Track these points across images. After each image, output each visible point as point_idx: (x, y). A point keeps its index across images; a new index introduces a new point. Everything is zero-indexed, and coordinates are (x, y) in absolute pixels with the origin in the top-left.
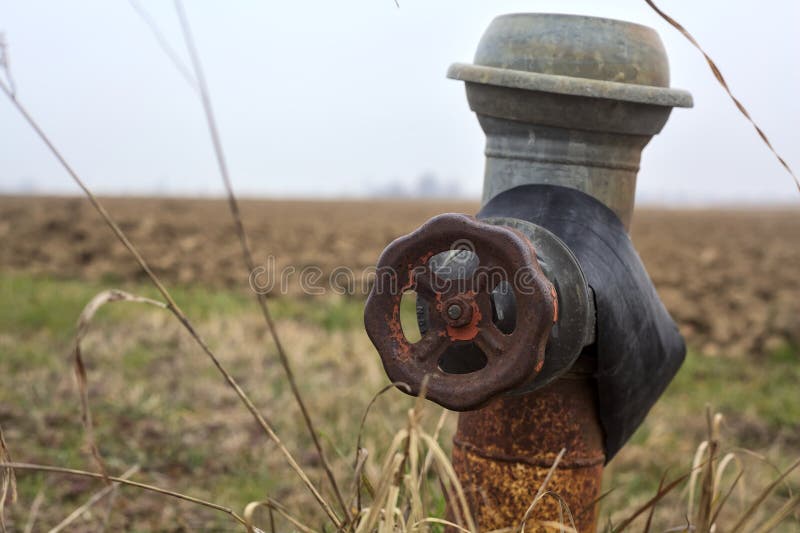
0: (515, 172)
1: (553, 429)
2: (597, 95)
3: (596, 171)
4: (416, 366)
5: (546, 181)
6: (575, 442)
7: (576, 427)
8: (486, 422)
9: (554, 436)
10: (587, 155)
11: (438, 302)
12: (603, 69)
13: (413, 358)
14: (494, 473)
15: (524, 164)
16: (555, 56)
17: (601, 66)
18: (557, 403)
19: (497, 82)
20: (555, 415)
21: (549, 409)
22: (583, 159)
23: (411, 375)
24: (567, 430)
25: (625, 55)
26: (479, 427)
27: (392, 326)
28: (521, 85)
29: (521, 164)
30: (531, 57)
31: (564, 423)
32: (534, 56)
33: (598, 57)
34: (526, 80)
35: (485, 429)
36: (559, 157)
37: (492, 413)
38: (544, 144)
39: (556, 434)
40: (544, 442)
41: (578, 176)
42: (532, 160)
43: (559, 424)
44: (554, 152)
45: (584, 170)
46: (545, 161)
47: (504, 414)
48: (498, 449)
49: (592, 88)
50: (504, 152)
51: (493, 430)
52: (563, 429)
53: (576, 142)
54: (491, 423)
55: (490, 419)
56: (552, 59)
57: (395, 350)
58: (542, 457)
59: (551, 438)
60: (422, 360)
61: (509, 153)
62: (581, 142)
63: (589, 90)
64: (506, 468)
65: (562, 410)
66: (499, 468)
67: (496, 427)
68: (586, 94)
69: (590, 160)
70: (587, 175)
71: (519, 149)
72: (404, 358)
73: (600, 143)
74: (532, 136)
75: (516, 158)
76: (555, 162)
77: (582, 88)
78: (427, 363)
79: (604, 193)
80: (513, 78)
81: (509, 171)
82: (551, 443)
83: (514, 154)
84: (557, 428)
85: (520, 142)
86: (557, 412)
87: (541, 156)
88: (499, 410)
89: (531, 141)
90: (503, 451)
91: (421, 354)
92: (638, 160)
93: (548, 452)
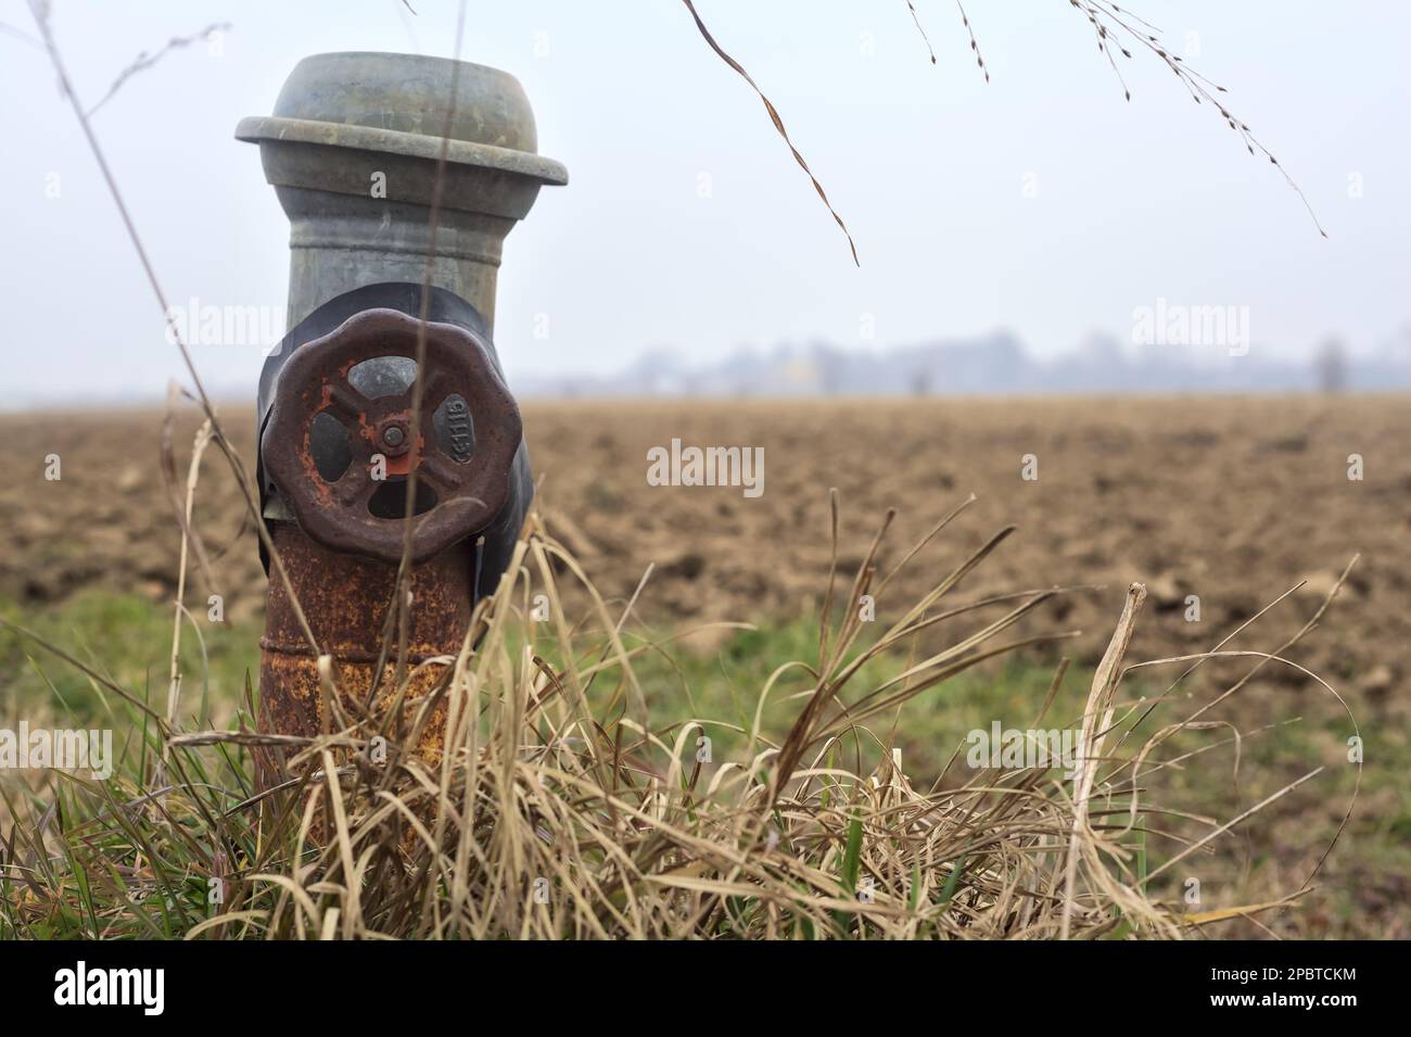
0: (359, 266)
1: (428, 613)
2: (486, 163)
3: (466, 264)
4: (341, 512)
5: (407, 279)
6: (452, 627)
7: (452, 608)
8: (334, 611)
9: (428, 622)
10: (458, 244)
11: (362, 427)
12: (483, 129)
13: (336, 502)
14: (350, 681)
15: (375, 255)
16: (423, 111)
17: (481, 126)
18: (431, 576)
19: (355, 144)
20: (427, 591)
21: (421, 584)
22: (453, 249)
23: (340, 523)
24: (443, 612)
25: (506, 113)
26: (321, 621)
27: (304, 462)
28: (389, 148)
29: (367, 255)
30: (390, 112)
31: (439, 602)
32: (394, 110)
33: (477, 115)
34: (396, 142)
35: (331, 621)
36: (425, 247)
37: (341, 597)
38: (402, 229)
39: (432, 618)
40: (417, 630)
41: (446, 272)
42: (386, 250)
43: (434, 605)
44: (416, 240)
45: (452, 263)
46: (406, 251)
47: (360, 598)
48: (355, 647)
49: (481, 154)
50: (341, 240)
51: (345, 620)
52: (438, 611)
53: (445, 226)
54: (341, 613)
55: (338, 607)
56: (420, 114)
57: (312, 493)
58: (416, 650)
59: (425, 624)
60: (348, 503)
61: (351, 242)
62: (451, 227)
63: (478, 157)
64: (368, 671)
65: (436, 586)
66: (357, 672)
67: (349, 616)
68: (476, 163)
69: (460, 250)
70: (456, 270)
71: (367, 236)
72: (326, 503)
73: (472, 228)
74: (387, 217)
75: (362, 248)
76: (417, 253)
77: (469, 154)
78: (355, 506)
79: (476, 294)
80: (377, 140)
81: (351, 265)
82: (424, 632)
83: (358, 242)
84: (431, 609)
85: (367, 227)
86: (431, 590)
87: (399, 244)
88: (354, 592)
89: (385, 225)
90: (362, 648)
91: (348, 497)
92: (499, 251)
93: (423, 642)
